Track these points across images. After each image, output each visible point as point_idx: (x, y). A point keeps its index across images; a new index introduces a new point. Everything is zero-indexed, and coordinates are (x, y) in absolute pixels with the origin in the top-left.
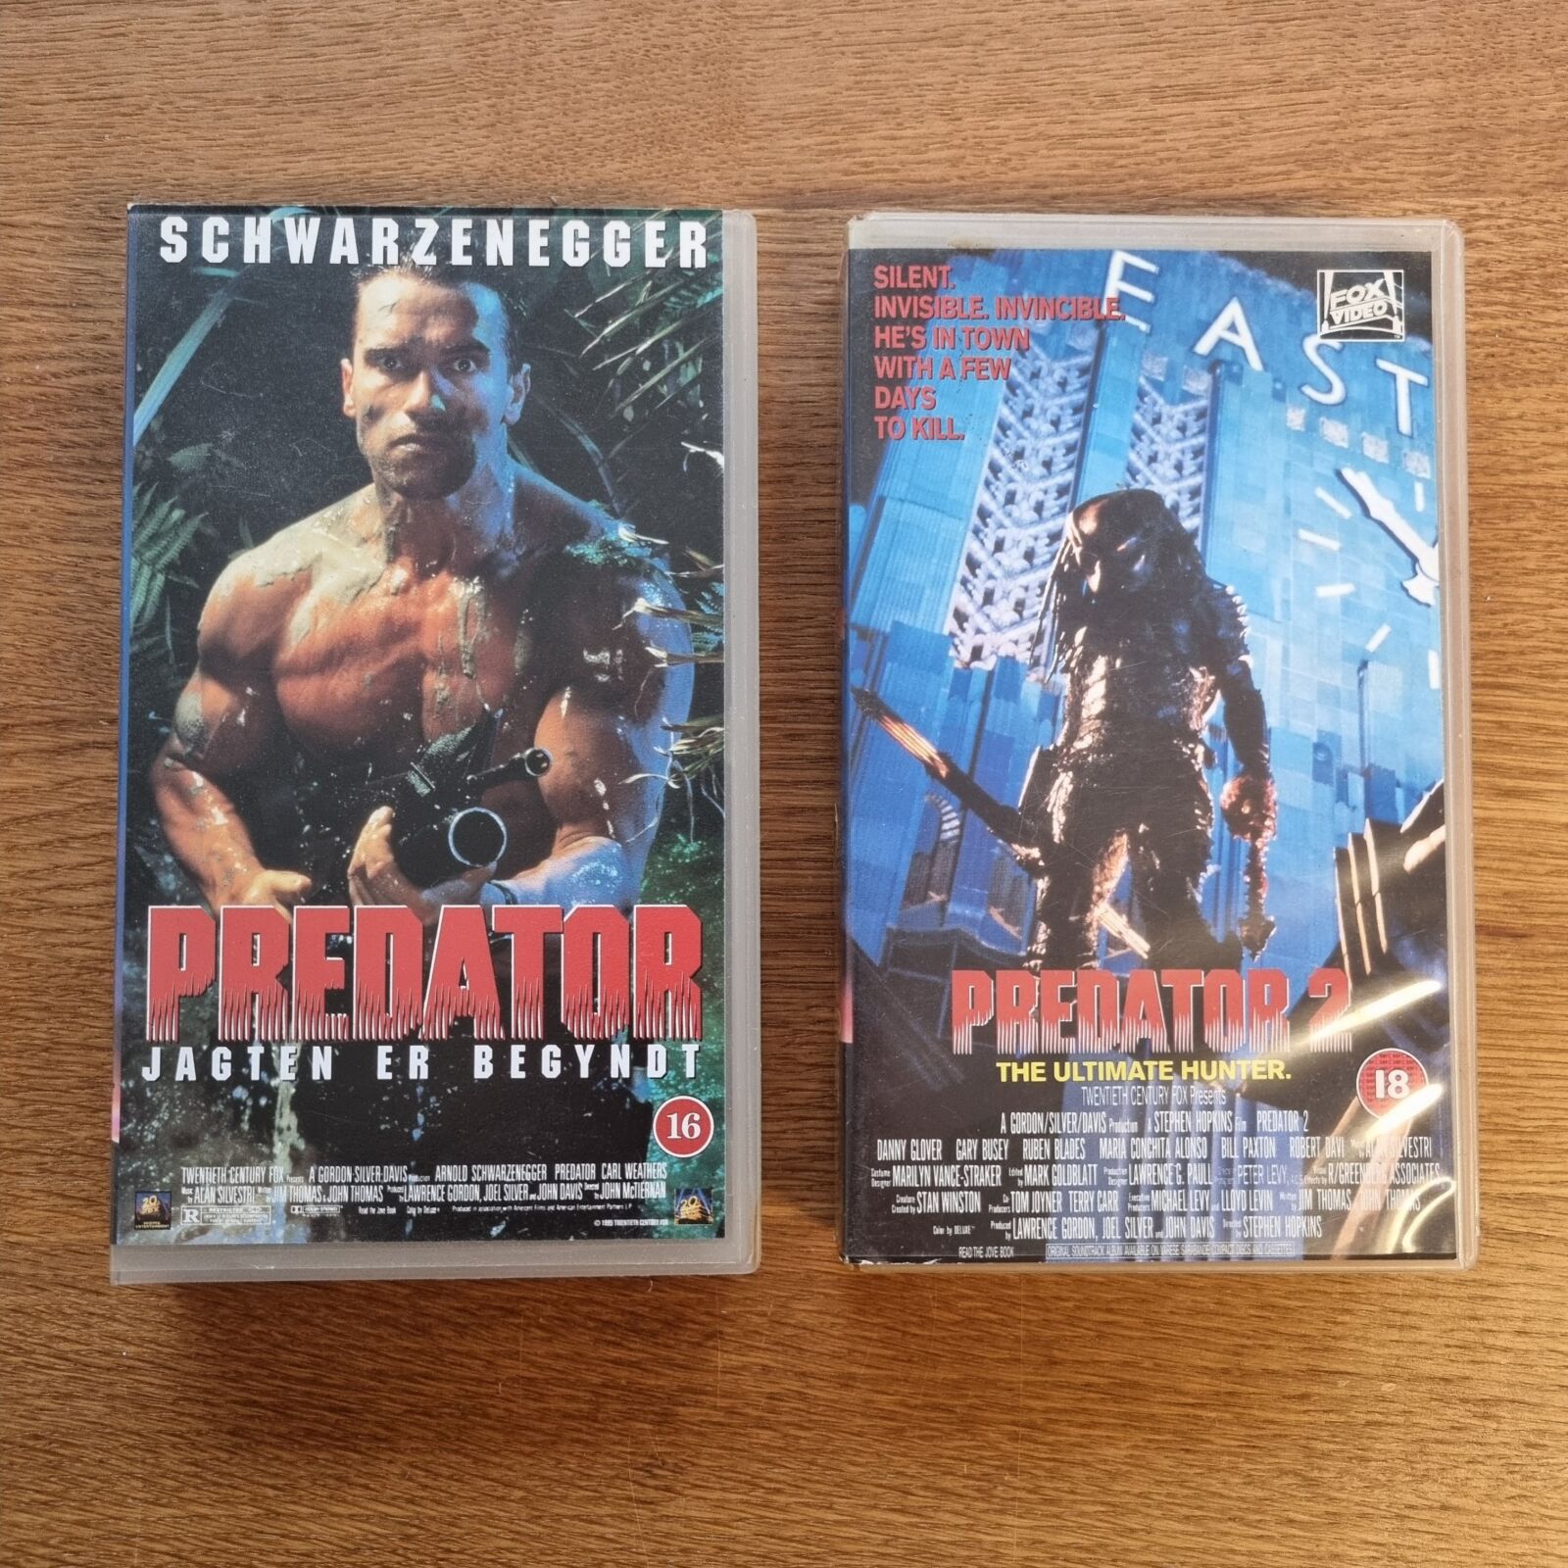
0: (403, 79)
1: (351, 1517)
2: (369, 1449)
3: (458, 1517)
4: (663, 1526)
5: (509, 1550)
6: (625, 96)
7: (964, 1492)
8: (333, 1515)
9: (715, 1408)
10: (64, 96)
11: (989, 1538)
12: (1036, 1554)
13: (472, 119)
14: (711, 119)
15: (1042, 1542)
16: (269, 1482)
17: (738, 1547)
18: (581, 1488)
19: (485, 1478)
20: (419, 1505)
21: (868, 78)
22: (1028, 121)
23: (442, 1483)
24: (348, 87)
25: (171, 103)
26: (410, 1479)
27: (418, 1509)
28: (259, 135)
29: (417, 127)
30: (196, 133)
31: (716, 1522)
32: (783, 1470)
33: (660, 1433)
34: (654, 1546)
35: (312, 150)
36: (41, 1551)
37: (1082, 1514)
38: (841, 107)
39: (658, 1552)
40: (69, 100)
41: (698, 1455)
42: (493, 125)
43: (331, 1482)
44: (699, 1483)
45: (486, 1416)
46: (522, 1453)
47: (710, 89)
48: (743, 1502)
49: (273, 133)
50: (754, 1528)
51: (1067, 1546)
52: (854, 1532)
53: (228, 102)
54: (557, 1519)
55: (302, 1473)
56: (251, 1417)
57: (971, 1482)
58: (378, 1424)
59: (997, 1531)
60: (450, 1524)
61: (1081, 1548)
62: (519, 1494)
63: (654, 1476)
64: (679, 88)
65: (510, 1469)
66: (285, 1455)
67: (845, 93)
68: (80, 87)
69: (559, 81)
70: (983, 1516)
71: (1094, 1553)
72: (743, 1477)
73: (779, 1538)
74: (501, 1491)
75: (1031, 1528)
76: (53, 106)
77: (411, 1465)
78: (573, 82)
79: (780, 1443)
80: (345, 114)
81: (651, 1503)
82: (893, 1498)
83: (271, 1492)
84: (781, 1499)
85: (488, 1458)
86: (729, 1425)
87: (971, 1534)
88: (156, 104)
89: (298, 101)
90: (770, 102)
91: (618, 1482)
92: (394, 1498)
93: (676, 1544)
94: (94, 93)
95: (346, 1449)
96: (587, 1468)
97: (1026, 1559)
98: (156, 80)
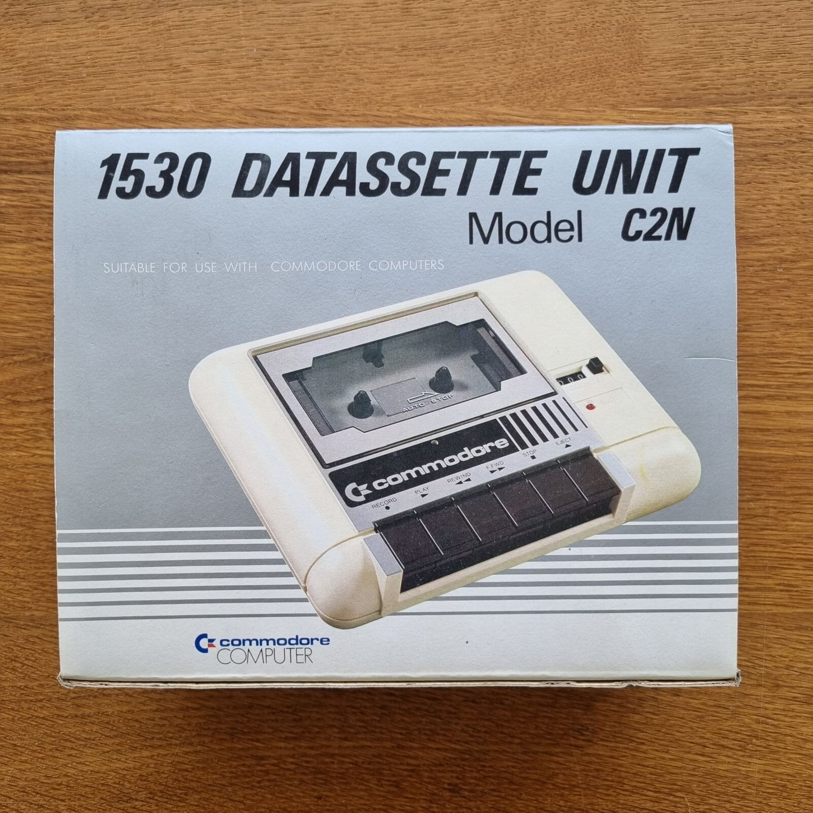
0: (469, 38)
1: (438, 749)
2: (446, 717)
3: (489, 751)
4: (586, 758)
5: (513, 767)
6: (582, 48)
7: (734, 747)
8: (430, 748)
9: (613, 703)
10: (299, 45)
11: (744, 769)
12: (767, 777)
13: (504, 59)
14: (625, 61)
15: (769, 771)
16: (398, 731)
17: (623, 769)
18: (547, 739)
19: (502, 733)
20: (469, 744)
21: (706, 40)
22: (788, 63)
23: (481, 735)
24: (442, 42)
25: (352, 50)
26: (465, 732)
27: (470, 746)
28: (396, 66)
29: (476, 63)
30: (365, 65)
31: (612, 757)
32: (645, 734)
33: (586, 714)
34: (582, 767)
35: (422, 75)
36: (291, 760)
37: (790, 759)
38: (693, 55)
39: (584, 770)
40: (302, 48)
41: (604, 725)
42: (514, 63)
43: (428, 732)
44: (605, 738)
45: (502, 704)
46: (520, 722)
47: (625, 44)
48: (625, 748)
49: (403, 66)
50: (630, 761)
51: (781, 774)
52: (679, 764)
53: (380, 49)
54: (536, 753)
55: (415, 728)
56: (391, 701)
57: (736, 742)
58: (451, 706)
59: (748, 766)
60: (485, 754)
61: (788, 775)
62: (518, 741)
63: (583, 735)
64: (609, 44)
65: (513, 729)
66: (406, 719)
67: (694, 47)
68: (306, 41)
69: (548, 40)
70: (742, 758)
71: (794, 777)
72: (625, 737)
73: (643, 766)
74: (509, 739)
75: (765, 765)
76: (293, 51)
77: (467, 725)
78: (555, 41)
79: (644, 721)
80: (439, 56)
81: (581, 747)
82: (698, 749)
83: (400, 736)
84: (645, 747)
85: (503, 723)
86: (619, 712)
87: (736, 767)
88: (345, 50)
89: (416, 49)
90: (656, 52)
91: (565, 737)
92: (459, 741)
93: (593, 767)
94: (314, 44)
95: (436, 717)
96: (550, 730)
97: (762, 779)
98: (344, 37)
